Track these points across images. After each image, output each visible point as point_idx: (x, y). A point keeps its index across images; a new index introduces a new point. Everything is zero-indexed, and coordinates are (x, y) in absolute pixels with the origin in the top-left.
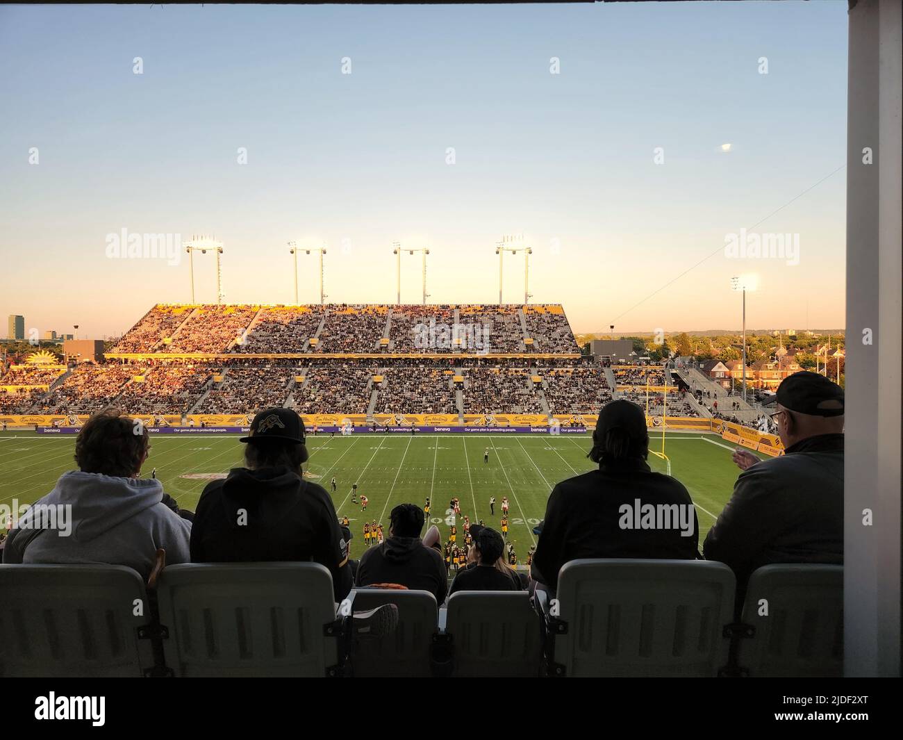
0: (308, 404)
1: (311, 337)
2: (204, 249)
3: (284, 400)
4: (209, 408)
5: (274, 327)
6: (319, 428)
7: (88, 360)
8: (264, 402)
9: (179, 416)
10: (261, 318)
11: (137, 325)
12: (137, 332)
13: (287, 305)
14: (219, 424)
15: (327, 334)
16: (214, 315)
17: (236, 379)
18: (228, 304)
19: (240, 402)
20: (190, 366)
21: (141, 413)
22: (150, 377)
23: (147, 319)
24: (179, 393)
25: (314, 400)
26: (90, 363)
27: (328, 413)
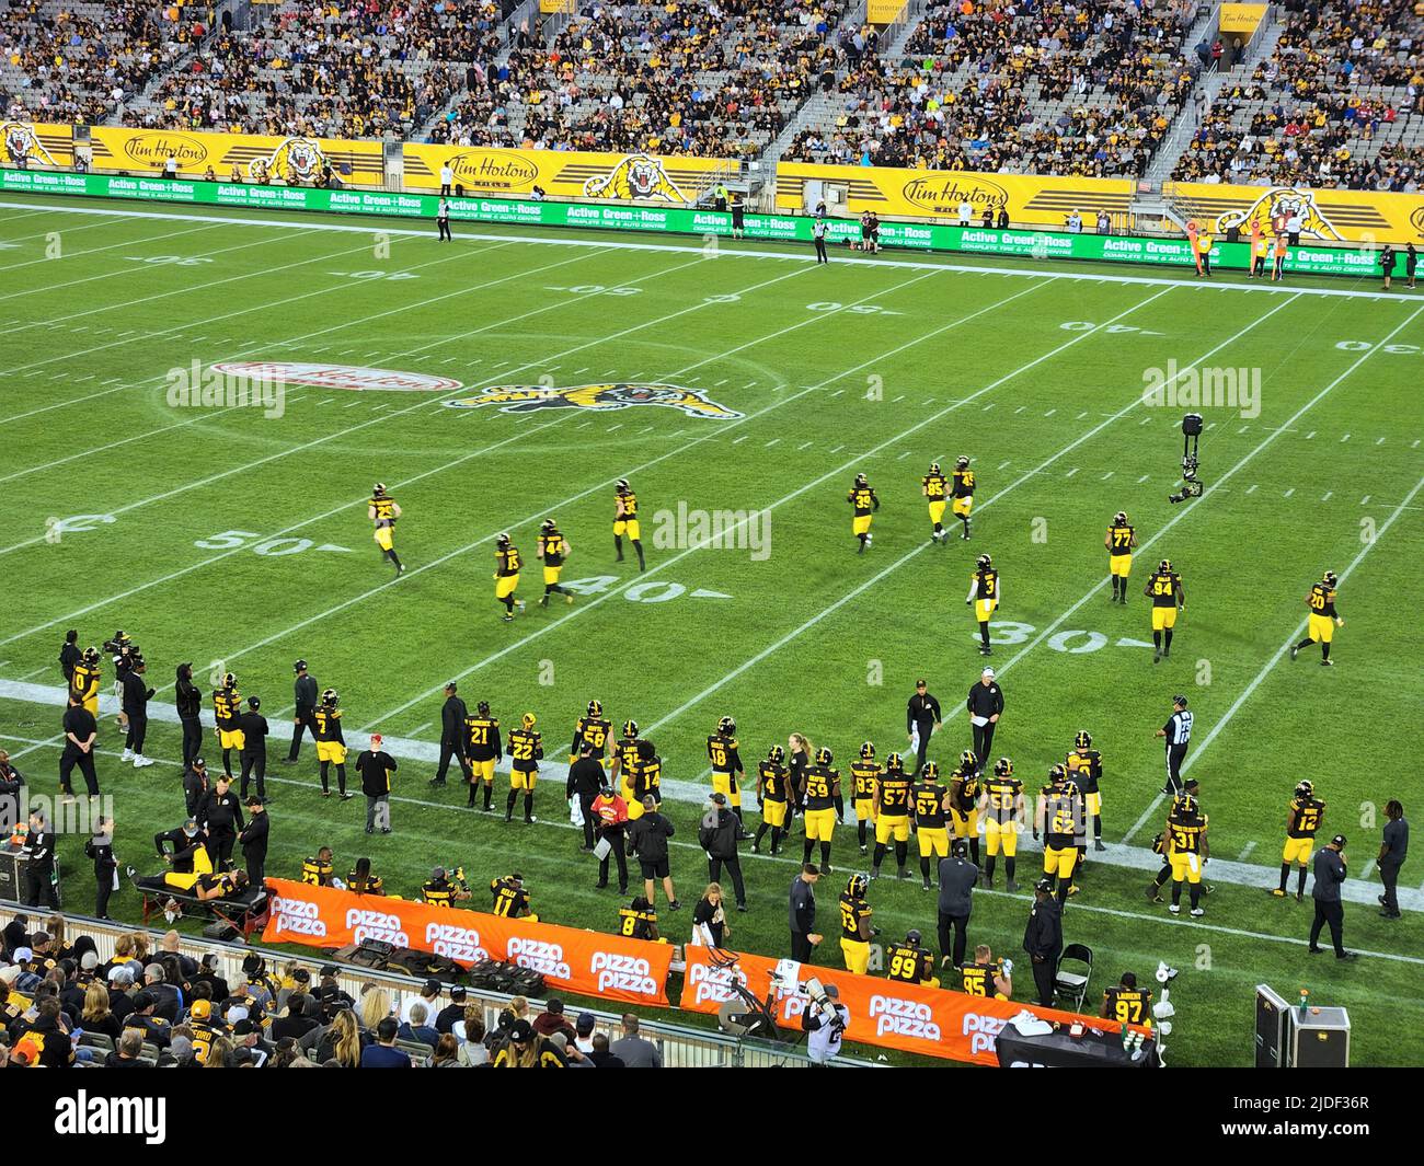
0: (890, 124)
3: (792, 101)
4: (494, 120)
9: (376, 146)
27: (967, 167)
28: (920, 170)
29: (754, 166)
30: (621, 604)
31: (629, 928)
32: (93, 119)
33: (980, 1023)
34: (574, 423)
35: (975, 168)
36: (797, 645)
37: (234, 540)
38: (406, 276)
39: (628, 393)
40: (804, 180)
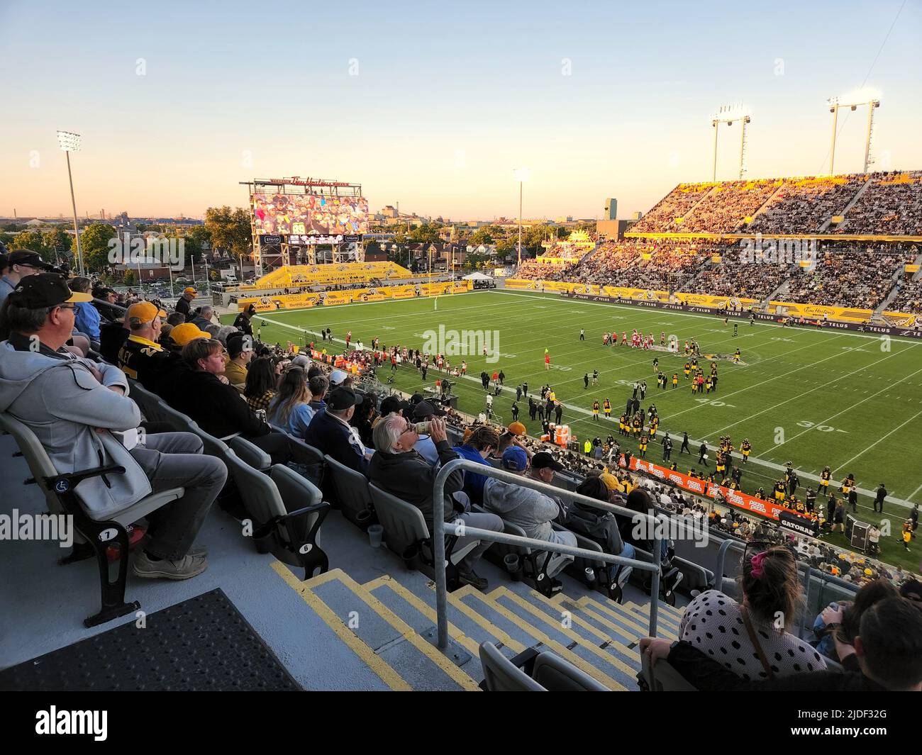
0: (802, 293)
1: (836, 215)
2: (730, 120)
3: (776, 286)
4: (697, 288)
5: (793, 204)
6: (805, 319)
7: (611, 238)
8: (753, 286)
9: (668, 293)
10: (782, 193)
11: (657, 206)
12: (656, 213)
13: (818, 176)
14: (703, 305)
15: (859, 210)
16: (732, 191)
17: (733, 260)
18: (749, 180)
19: (729, 284)
20: (693, 246)
21: (638, 288)
22: (656, 255)
23: (667, 199)
24: (675, 272)
25: (812, 289)
26: (613, 241)
27: (823, 305)
28: (810, 305)
29: (763, 302)
30: (709, 405)
31: (690, 475)
32: (604, 285)
33: (776, 510)
34: (705, 363)
35: (825, 305)
36: (751, 420)
37: (623, 382)
38: (670, 324)
39: (720, 357)
40: (776, 306)
